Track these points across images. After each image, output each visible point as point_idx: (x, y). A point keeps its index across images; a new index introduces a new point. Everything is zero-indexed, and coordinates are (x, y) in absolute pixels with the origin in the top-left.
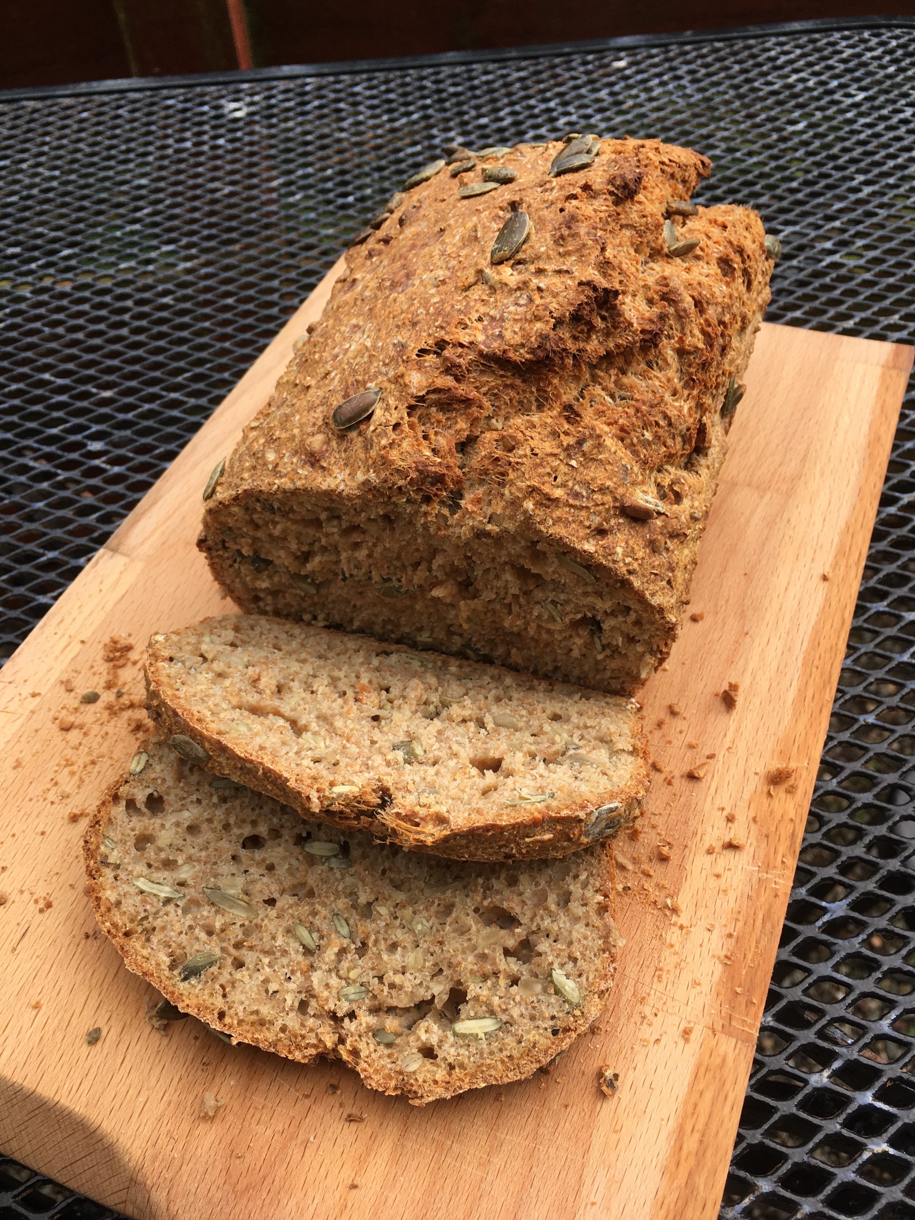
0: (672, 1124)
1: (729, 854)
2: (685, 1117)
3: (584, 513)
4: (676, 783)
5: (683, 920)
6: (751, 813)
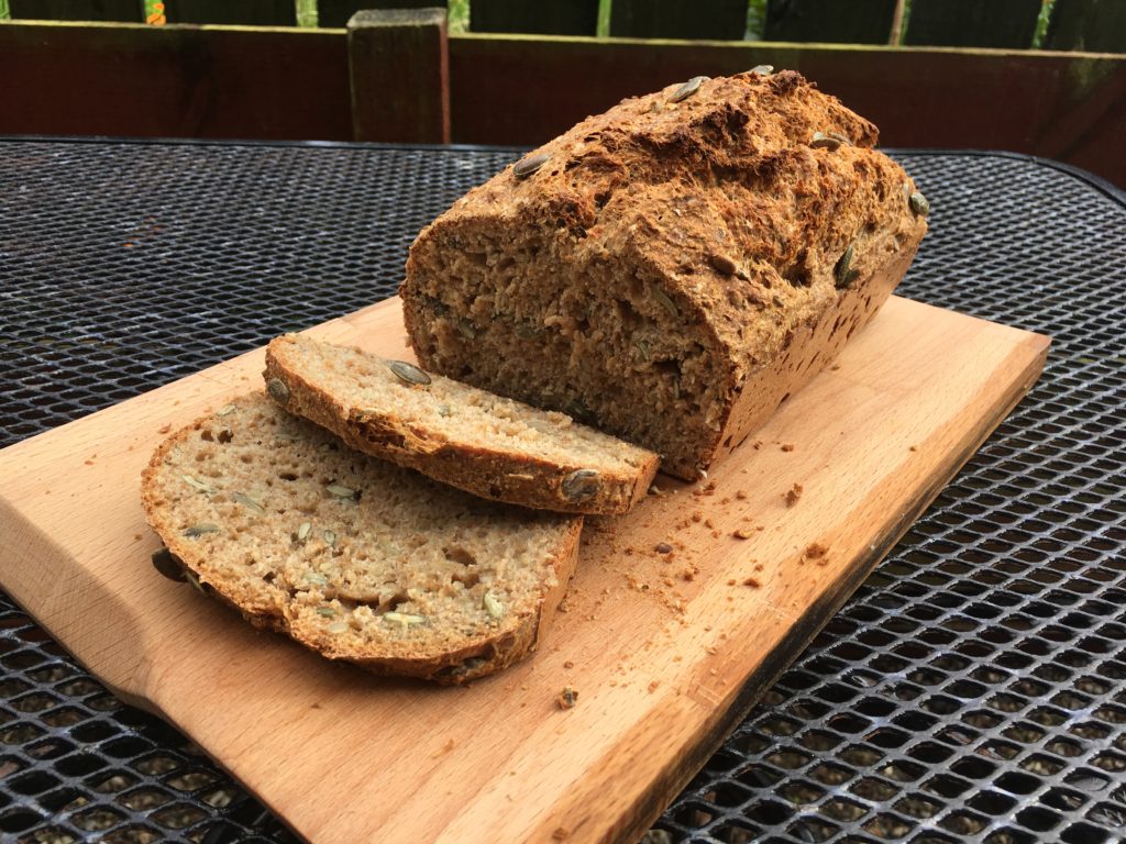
0: (612, 741)
1: (748, 591)
2: (625, 740)
3: (677, 250)
4: (721, 538)
5: (686, 618)
6: (780, 569)
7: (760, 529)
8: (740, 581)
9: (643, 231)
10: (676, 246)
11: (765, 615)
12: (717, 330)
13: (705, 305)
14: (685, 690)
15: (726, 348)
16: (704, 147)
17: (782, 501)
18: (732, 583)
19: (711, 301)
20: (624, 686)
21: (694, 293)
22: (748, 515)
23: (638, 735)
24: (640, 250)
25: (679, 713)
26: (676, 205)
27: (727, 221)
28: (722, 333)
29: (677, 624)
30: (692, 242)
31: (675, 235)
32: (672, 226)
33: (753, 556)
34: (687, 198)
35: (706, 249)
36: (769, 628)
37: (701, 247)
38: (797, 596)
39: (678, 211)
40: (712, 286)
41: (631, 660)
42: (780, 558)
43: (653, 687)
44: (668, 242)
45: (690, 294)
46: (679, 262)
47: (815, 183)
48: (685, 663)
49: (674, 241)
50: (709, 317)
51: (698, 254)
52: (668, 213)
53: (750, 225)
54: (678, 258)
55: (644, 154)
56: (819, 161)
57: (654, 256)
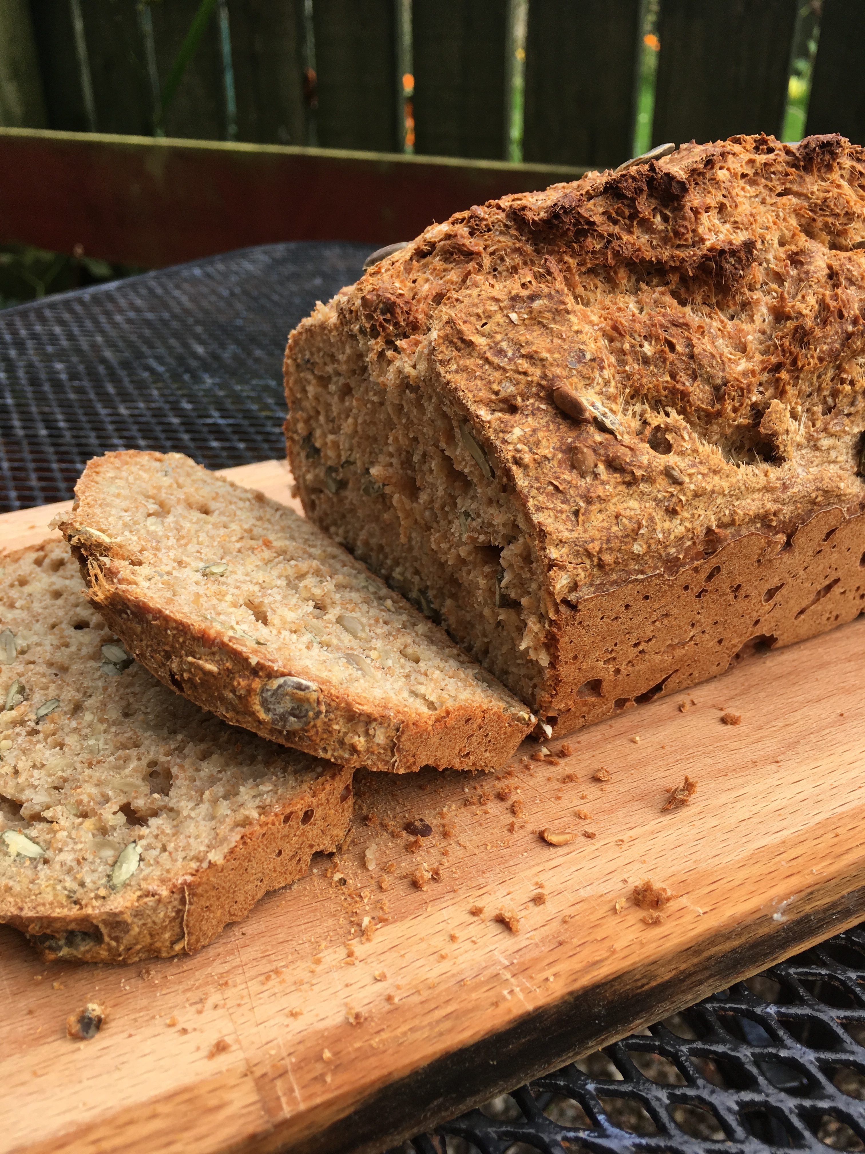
0: (84, 1117)
1: (494, 929)
2: (107, 1122)
3: (497, 374)
4: (518, 834)
5: (360, 949)
6: (572, 911)
7: (589, 836)
8: (490, 912)
9: (451, 342)
10: (498, 368)
11: (487, 982)
12: (531, 503)
13: (518, 462)
14: (259, 1072)
15: (542, 534)
16: (605, 228)
17: (659, 800)
18: (476, 912)
19: (527, 458)
20: (184, 1031)
21: (505, 441)
22: (585, 809)
23: (131, 1122)
24: (441, 370)
25: (219, 1107)
26: (513, 308)
27: (611, 340)
28: (539, 509)
29: (342, 953)
30: (524, 365)
31: (501, 352)
32: (499, 337)
33: (541, 878)
34: (532, 298)
35: (544, 376)
36: (475, 1008)
37: (536, 373)
38: (561, 967)
39: (514, 316)
40: (540, 434)
41: (230, 993)
42: (584, 893)
43: (221, 1048)
44: (487, 361)
45: (498, 443)
46: (497, 393)
47: (812, 300)
48: (297, 1025)
49: (496, 360)
50: (522, 481)
51: (530, 384)
52: (499, 318)
53: (648, 349)
54: (495, 387)
55: (517, 238)
56: (830, 267)
57: (459, 381)
